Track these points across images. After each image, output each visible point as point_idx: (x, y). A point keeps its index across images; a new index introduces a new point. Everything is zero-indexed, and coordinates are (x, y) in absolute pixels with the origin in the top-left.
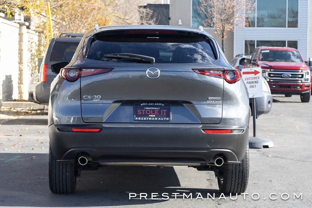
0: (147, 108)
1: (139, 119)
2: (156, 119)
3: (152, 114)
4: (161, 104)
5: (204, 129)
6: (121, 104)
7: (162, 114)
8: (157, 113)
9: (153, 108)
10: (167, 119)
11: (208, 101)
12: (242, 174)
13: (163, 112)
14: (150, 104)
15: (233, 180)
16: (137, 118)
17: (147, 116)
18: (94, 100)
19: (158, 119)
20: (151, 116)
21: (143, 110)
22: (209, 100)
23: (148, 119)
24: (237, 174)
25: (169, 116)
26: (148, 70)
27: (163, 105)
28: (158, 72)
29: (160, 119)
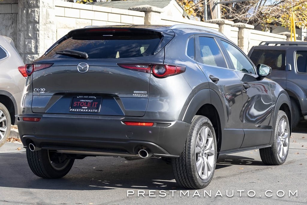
0: (83, 101)
1: (73, 110)
2: (87, 110)
3: (85, 106)
4: (94, 97)
5: (124, 121)
6: (62, 96)
7: (93, 106)
8: (89, 105)
9: (87, 101)
10: (96, 111)
11: (133, 94)
12: (186, 168)
13: (95, 104)
14: (85, 97)
15: (178, 173)
16: (71, 110)
17: (80, 107)
18: (41, 93)
19: (88, 111)
20: (84, 108)
21: (79, 103)
22: (135, 94)
23: (81, 110)
24: (181, 168)
25: (98, 109)
26: (79, 65)
27: (95, 98)
28: (87, 67)
29: (90, 110)
